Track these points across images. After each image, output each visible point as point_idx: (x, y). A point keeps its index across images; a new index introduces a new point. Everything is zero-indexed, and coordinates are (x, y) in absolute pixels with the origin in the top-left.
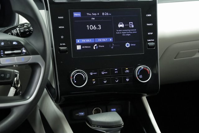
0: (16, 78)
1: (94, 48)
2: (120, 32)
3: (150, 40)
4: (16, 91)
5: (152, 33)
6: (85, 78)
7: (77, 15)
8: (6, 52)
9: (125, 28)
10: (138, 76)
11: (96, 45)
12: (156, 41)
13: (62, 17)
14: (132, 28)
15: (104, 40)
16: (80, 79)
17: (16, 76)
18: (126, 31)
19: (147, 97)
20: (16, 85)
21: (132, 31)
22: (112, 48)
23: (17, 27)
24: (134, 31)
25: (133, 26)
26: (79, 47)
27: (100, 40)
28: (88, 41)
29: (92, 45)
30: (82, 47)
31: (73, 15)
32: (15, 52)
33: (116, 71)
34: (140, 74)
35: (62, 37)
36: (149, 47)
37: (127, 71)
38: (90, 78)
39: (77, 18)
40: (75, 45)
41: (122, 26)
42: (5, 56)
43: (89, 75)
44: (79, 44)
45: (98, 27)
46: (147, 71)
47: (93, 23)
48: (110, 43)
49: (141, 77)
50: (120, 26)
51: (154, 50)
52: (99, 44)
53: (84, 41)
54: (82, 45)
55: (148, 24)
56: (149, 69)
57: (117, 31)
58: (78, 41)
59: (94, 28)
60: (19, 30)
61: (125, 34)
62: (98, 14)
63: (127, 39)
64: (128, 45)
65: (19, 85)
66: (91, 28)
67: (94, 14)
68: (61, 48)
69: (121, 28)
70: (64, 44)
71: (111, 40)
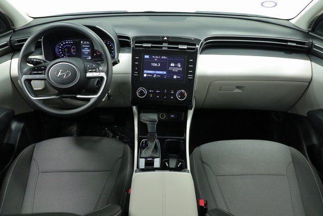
1: (154, 77)
3: (190, 76)
5: (192, 71)
6: (145, 93)
7: (147, 57)
8: (89, 70)
9: (175, 66)
11: (155, 75)
12: (194, 77)
13: (138, 58)
15: (161, 72)
16: (142, 93)
22: (165, 77)
24: (180, 69)
25: (180, 66)
26: (145, 75)
27: (158, 72)
28: (151, 72)
29: (153, 74)
31: (144, 57)
32: (93, 70)
33: (165, 91)
34: (179, 95)
35: (136, 68)
37: (172, 92)
38: (149, 93)
39: (146, 59)
40: (143, 73)
41: (173, 65)
42: (89, 72)
43: (148, 91)
47: (155, 62)
48: (165, 75)
49: (179, 96)
50: (171, 65)
51: (192, 81)
52: (157, 74)
53: (148, 72)
54: (147, 74)
55: (190, 66)
56: (186, 95)
57: (170, 68)
58: (145, 72)
59: (156, 65)
61: (174, 70)
62: (159, 57)
63: (175, 73)
64: (175, 77)
66: (154, 65)
67: (157, 57)
68: (135, 75)
69: (172, 67)
70: (137, 73)
71: (165, 73)
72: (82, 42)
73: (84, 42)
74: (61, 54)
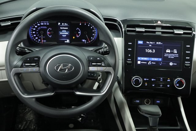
0: (99, 77)
1: (149, 64)
2: (167, 55)
3: (187, 62)
4: (99, 85)
5: (189, 58)
6: (141, 82)
7: (140, 42)
8: (93, 64)
9: (171, 53)
10: (176, 84)
11: (150, 62)
12: (191, 64)
13: (131, 43)
14: (175, 54)
15: (156, 59)
17: (100, 76)
18: (171, 55)
19: (181, 98)
20: (99, 81)
21: (175, 55)
22: (161, 64)
23: (103, 48)
24: (176, 55)
25: (176, 52)
26: (139, 62)
27: (153, 59)
28: (145, 59)
29: (147, 61)
30: (141, 62)
31: (137, 42)
32: (98, 64)
33: (161, 79)
35: (129, 55)
36: (186, 66)
37: (169, 80)
38: (144, 82)
39: (140, 45)
40: (137, 61)
41: (169, 51)
42: (92, 66)
43: (143, 80)
44: (139, 60)
45: (153, 51)
46: (182, 82)
47: (150, 48)
48: (160, 62)
49: (178, 85)
50: (167, 51)
51: (189, 69)
52: (152, 61)
53: (143, 59)
54: (141, 61)
55: (187, 52)
56: (184, 81)
57: (165, 54)
58: (139, 58)
59: (150, 51)
60: (104, 50)
61: (170, 57)
62: (154, 43)
63: (171, 60)
64: (171, 64)
65: (101, 81)
66: (148, 51)
67: (151, 43)
68: (128, 62)
69: (168, 53)
70: (130, 60)
71: (160, 59)
72: (59, 24)
73: (61, 24)
74: (35, 37)
